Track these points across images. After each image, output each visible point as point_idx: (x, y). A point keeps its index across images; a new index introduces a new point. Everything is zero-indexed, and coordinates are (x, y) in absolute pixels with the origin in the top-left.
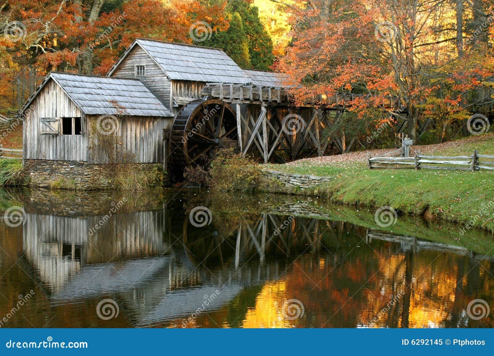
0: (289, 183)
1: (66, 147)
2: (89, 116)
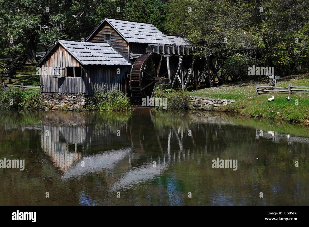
0: (207, 104)
1: (70, 85)
2: (85, 66)
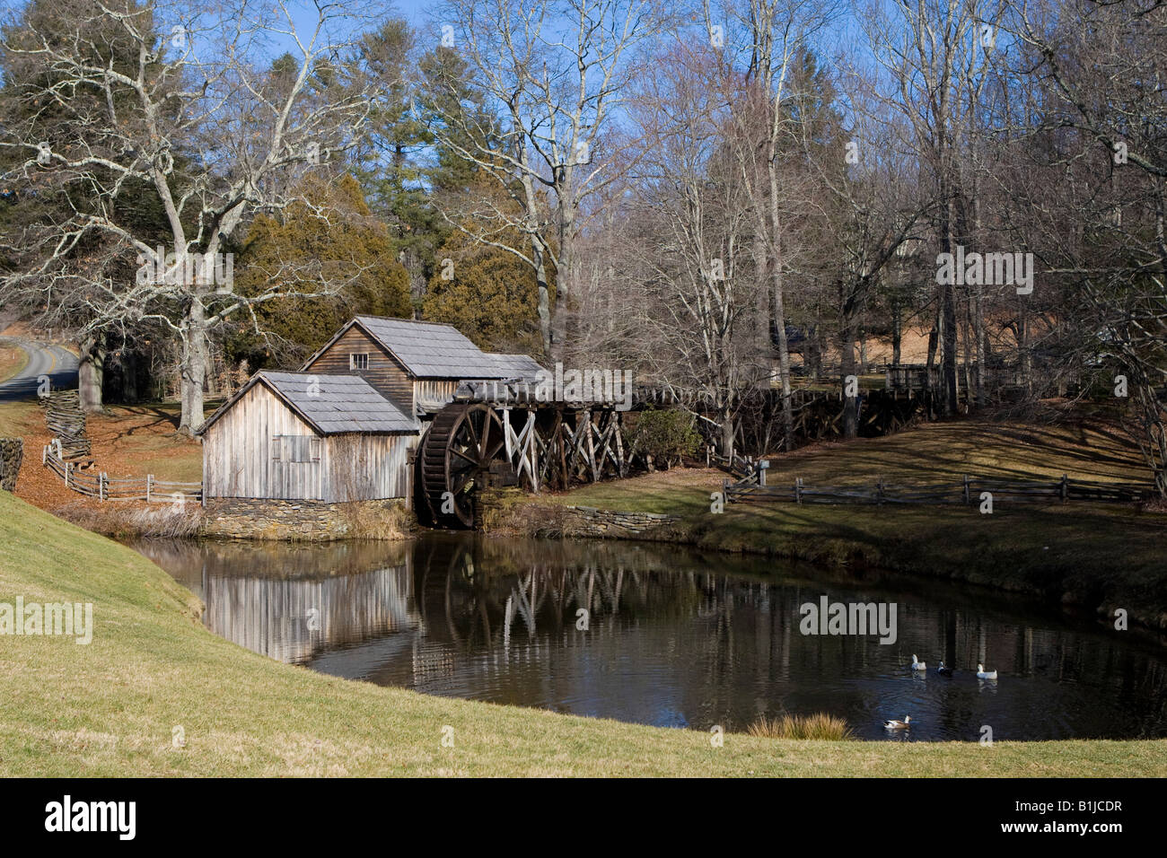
1: (285, 479)
2: (328, 435)
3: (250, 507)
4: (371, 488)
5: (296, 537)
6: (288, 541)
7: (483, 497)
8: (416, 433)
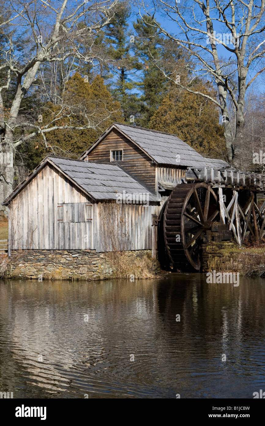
1: (67, 235)
2: (97, 201)
3: (42, 256)
4: (129, 242)
5: (75, 277)
6: (70, 280)
7: (208, 248)
8: (158, 204)
